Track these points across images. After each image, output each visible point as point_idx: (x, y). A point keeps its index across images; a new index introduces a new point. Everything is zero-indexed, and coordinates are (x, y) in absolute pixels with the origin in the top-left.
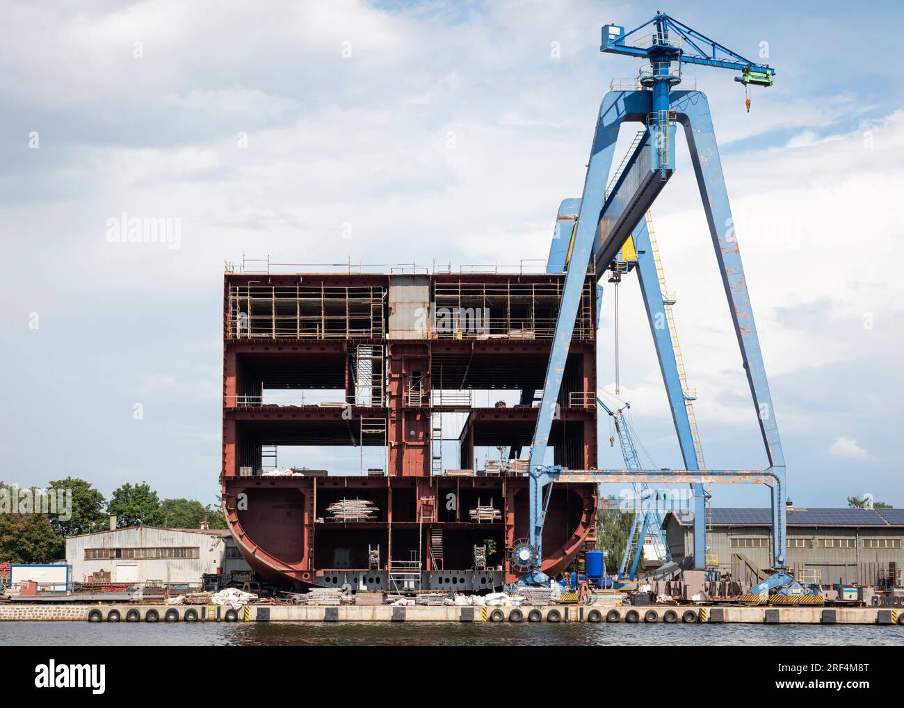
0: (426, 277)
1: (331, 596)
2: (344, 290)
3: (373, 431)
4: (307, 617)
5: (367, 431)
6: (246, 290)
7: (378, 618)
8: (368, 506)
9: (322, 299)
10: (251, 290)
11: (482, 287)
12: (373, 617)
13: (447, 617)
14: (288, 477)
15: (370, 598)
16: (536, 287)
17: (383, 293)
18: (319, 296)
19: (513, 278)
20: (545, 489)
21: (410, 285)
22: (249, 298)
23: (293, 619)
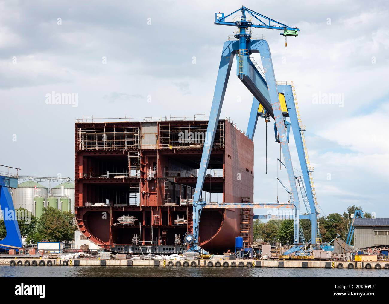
0: (155, 123)
1: (107, 255)
2: (123, 129)
3: (135, 187)
4: (94, 264)
5: (132, 187)
6: (84, 129)
7: (122, 264)
8: (134, 218)
9: (114, 133)
10: (86, 129)
11: (179, 126)
12: (120, 264)
13: (149, 264)
14: (101, 207)
15: (121, 256)
16: (201, 126)
17: (138, 130)
18: (113, 131)
19: (191, 122)
20: (199, 211)
21: (150, 126)
22: (85, 133)
23: (89, 265)
